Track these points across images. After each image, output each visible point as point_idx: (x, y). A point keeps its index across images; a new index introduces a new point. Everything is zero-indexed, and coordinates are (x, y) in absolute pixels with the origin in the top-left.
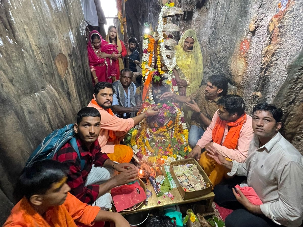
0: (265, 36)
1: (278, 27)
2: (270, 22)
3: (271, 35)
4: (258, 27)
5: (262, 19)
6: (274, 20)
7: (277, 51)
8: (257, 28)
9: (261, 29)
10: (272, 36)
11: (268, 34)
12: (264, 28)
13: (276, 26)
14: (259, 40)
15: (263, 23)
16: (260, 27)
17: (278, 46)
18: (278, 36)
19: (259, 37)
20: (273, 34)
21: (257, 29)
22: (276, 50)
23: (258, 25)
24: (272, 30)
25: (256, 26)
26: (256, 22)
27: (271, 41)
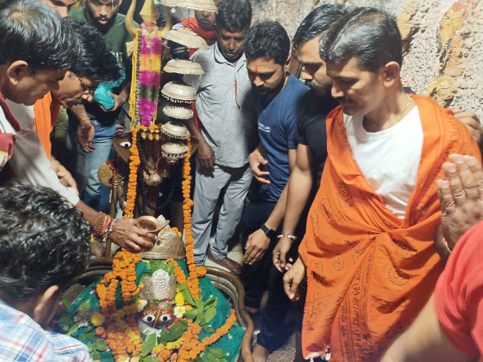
0: (431, 54)
1: (462, 35)
2: (443, 19)
3: (445, 52)
4: (416, 30)
5: (427, 11)
6: (453, 14)
7: (458, 95)
8: (413, 34)
9: (423, 35)
10: (447, 55)
11: (439, 51)
12: (431, 35)
13: (457, 32)
14: (420, 64)
15: (429, 21)
16: (423, 31)
17: (460, 81)
18: (460, 57)
19: (417, 55)
20: (448, 51)
21: (413, 36)
22: (455, 92)
23: (418, 24)
24: (447, 39)
25: (412, 28)
26: (412, 16)
27: (444, 67)
